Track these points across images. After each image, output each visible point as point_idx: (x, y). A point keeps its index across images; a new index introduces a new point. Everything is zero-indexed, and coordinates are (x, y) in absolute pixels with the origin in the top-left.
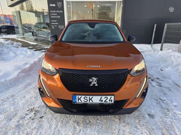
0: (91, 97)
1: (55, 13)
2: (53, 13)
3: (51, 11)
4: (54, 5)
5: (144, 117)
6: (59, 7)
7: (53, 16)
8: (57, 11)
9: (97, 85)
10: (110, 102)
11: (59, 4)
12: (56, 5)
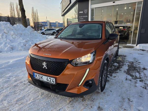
0: (42, 76)
1: (82, 18)
2: (81, 18)
3: (80, 17)
4: (82, 12)
5: (92, 107)
6: (85, 13)
7: (81, 20)
8: (84, 17)
9: (46, 68)
10: (53, 83)
11: (86, 11)
12: (84, 12)
